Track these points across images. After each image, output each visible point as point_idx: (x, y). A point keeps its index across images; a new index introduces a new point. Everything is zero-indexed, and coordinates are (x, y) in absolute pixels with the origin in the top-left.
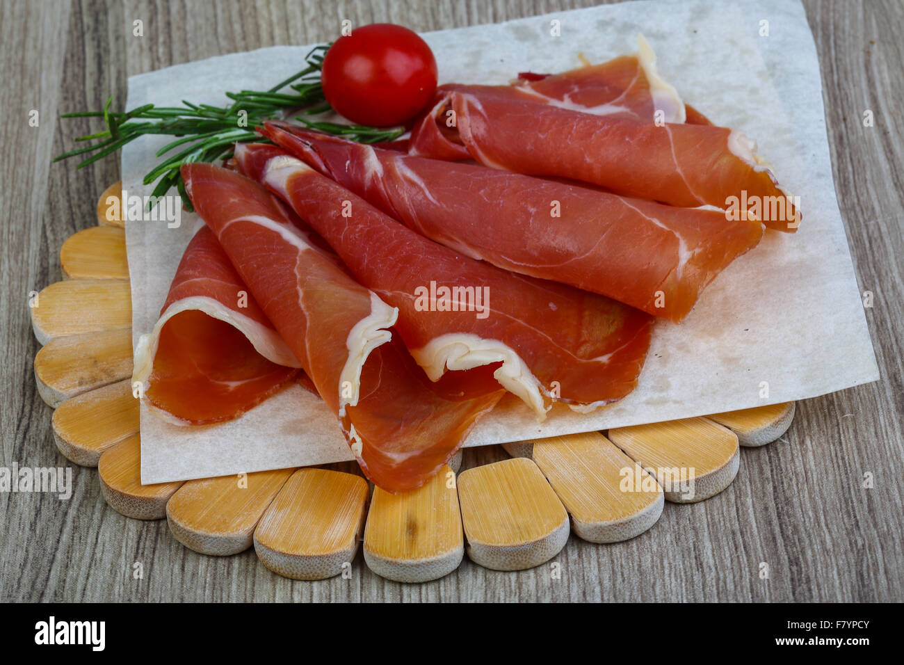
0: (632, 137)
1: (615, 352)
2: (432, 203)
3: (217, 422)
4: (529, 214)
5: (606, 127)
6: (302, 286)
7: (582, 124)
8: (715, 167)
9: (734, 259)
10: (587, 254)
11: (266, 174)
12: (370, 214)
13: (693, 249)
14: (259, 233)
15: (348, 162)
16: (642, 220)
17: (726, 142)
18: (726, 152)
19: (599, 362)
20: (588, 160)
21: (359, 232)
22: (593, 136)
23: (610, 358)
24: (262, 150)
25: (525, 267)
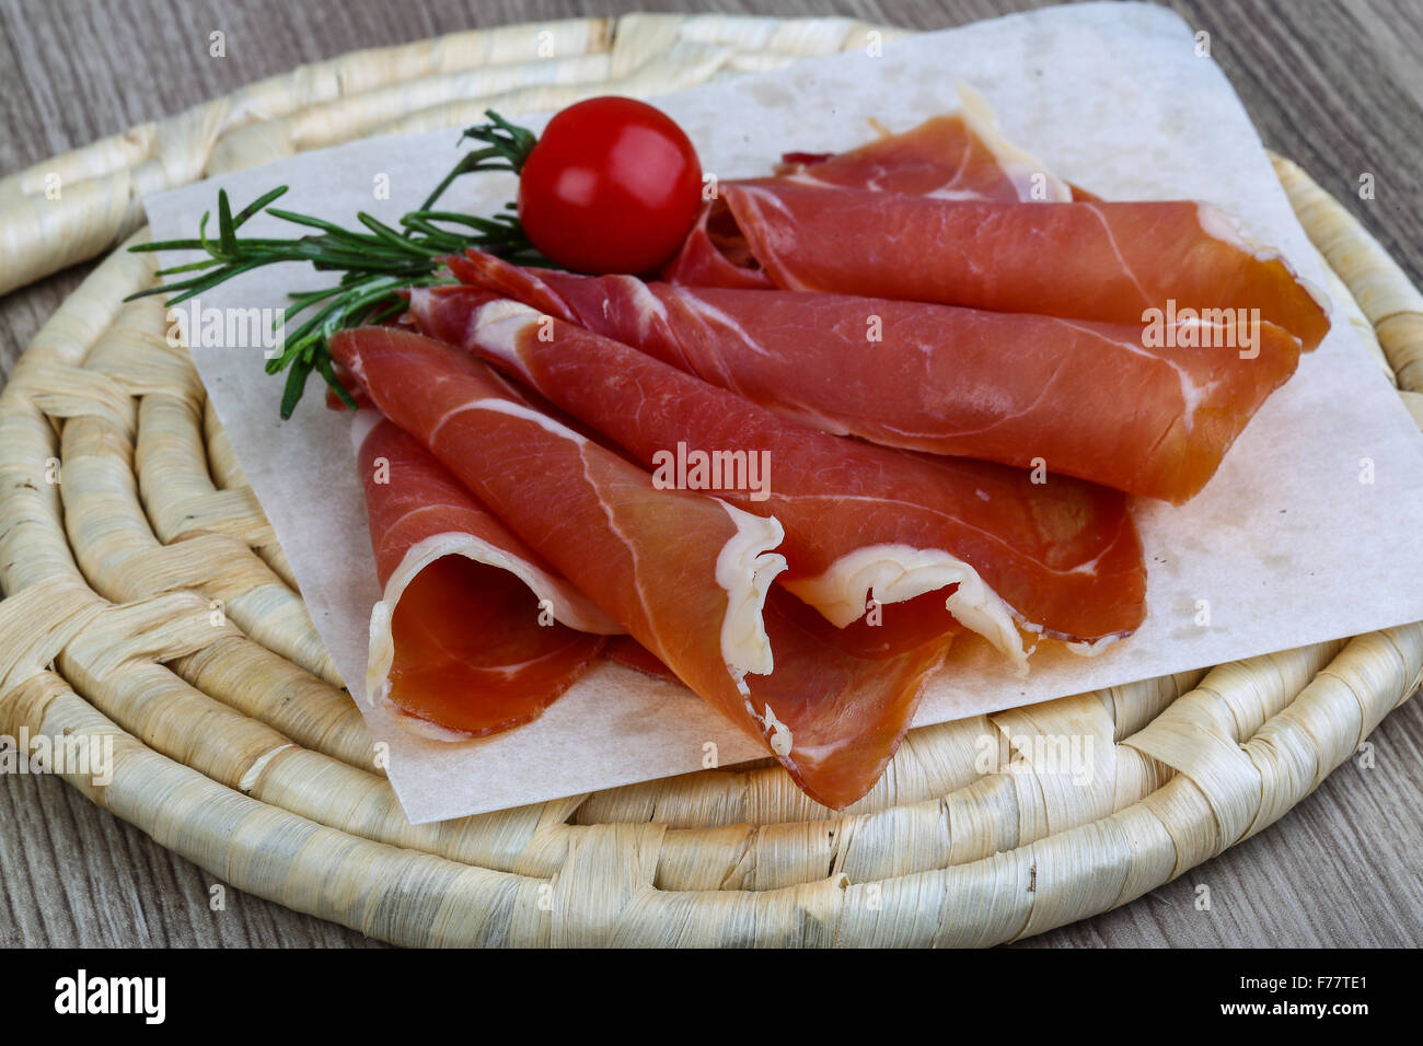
0: (1042, 227)
1: (1100, 556)
2: (757, 353)
3: (509, 728)
4: (922, 356)
5: (994, 216)
6: (608, 500)
7: (952, 214)
8: (1186, 260)
9: (1271, 392)
10: (1031, 408)
11: (475, 332)
12: (675, 376)
13: (1204, 384)
14: (502, 425)
15: (606, 303)
16: (1107, 348)
17: (1195, 221)
18: (1200, 235)
19: (1082, 575)
20: (975, 269)
21: (666, 406)
22: (979, 233)
23: (1096, 567)
24: (460, 295)
25: (923, 439)
